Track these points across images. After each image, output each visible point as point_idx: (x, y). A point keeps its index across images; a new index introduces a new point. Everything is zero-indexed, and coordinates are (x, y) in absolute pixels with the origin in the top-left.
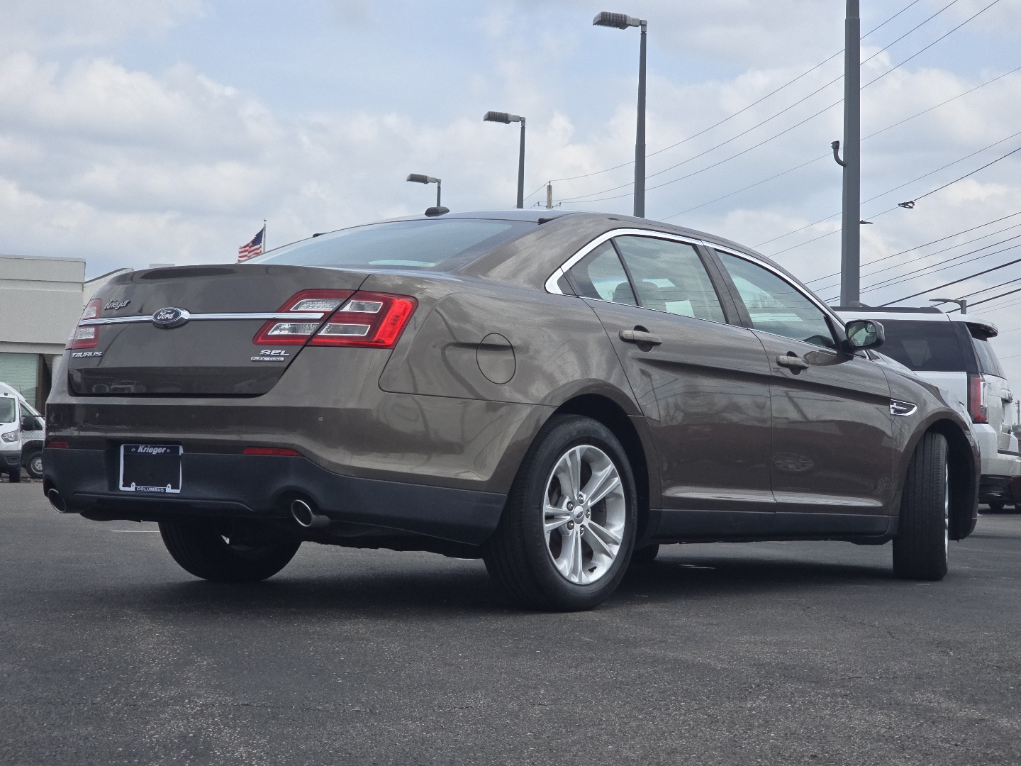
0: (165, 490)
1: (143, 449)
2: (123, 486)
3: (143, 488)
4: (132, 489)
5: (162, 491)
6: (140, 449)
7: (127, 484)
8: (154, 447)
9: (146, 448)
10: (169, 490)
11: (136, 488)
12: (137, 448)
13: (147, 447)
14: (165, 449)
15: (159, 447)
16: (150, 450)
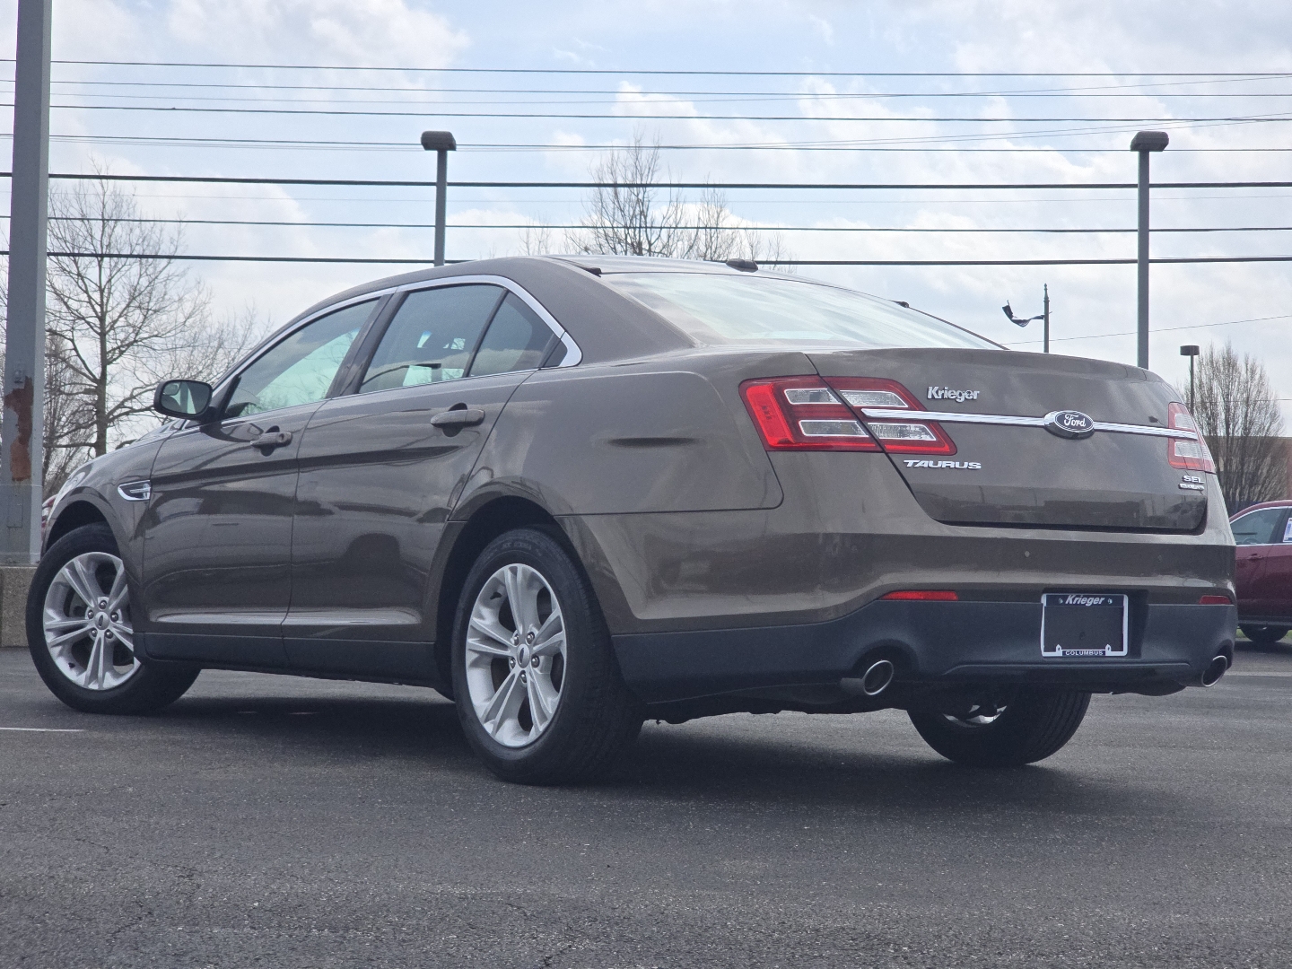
0: (1104, 652)
1: (1073, 600)
2: (1045, 651)
3: (1073, 652)
4: (1059, 652)
5: (1101, 654)
6: (1069, 600)
7: (1050, 648)
8: (1088, 597)
9: (1077, 599)
10: (1109, 652)
11: (1064, 653)
12: (1065, 598)
13: (1078, 596)
14: (1103, 599)
15: (1095, 597)
16: (1082, 601)
